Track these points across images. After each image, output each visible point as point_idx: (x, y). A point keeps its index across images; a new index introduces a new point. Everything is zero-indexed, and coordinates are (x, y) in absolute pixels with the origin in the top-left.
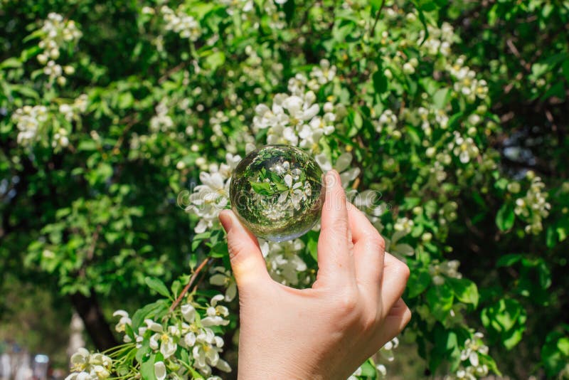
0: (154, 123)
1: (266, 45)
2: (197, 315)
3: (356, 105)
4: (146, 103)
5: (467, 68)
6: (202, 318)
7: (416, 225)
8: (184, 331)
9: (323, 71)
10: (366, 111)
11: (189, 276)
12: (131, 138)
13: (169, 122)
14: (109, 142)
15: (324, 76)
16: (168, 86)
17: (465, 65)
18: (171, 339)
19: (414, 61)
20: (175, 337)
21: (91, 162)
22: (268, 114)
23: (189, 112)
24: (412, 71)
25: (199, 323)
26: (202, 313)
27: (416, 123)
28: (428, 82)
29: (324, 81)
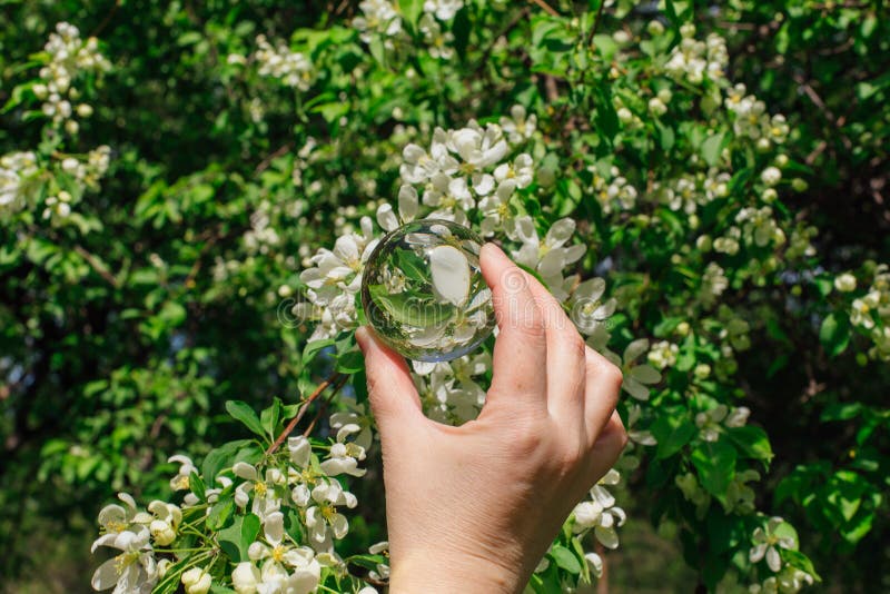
0: (249, 240)
1: (425, 104)
2: (314, 458)
3: (570, 171)
4: (235, 208)
5: (753, 98)
6: (321, 460)
7: (683, 353)
8: (292, 480)
9: (516, 124)
10: (587, 178)
11: (297, 406)
12: (213, 264)
13: (272, 237)
14: (178, 269)
15: (517, 132)
16: (270, 179)
17: (747, 94)
18: (271, 493)
19: (665, 93)
20: (277, 488)
21: (150, 301)
22: (424, 159)
23: (303, 221)
24: (663, 109)
25: (317, 468)
26: (323, 455)
27: (675, 206)
28: (692, 129)
29: (518, 140)
